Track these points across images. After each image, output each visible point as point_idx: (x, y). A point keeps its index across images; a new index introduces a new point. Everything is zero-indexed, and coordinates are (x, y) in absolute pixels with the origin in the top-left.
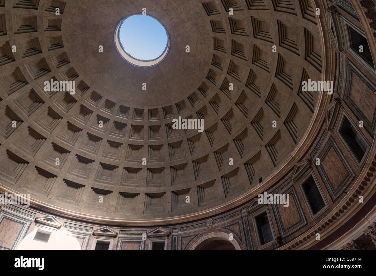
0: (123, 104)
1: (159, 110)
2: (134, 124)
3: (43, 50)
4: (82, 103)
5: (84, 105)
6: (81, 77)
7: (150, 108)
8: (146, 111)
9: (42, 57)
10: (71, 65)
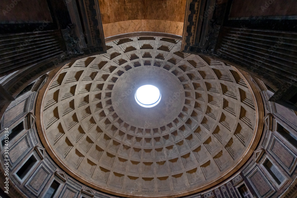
0: (180, 81)
1: (163, 67)
2: (182, 71)
3: (182, 125)
4: (195, 99)
5: (195, 98)
6: (184, 105)
7: (167, 70)
8: (170, 71)
9: (185, 124)
10: (182, 111)
